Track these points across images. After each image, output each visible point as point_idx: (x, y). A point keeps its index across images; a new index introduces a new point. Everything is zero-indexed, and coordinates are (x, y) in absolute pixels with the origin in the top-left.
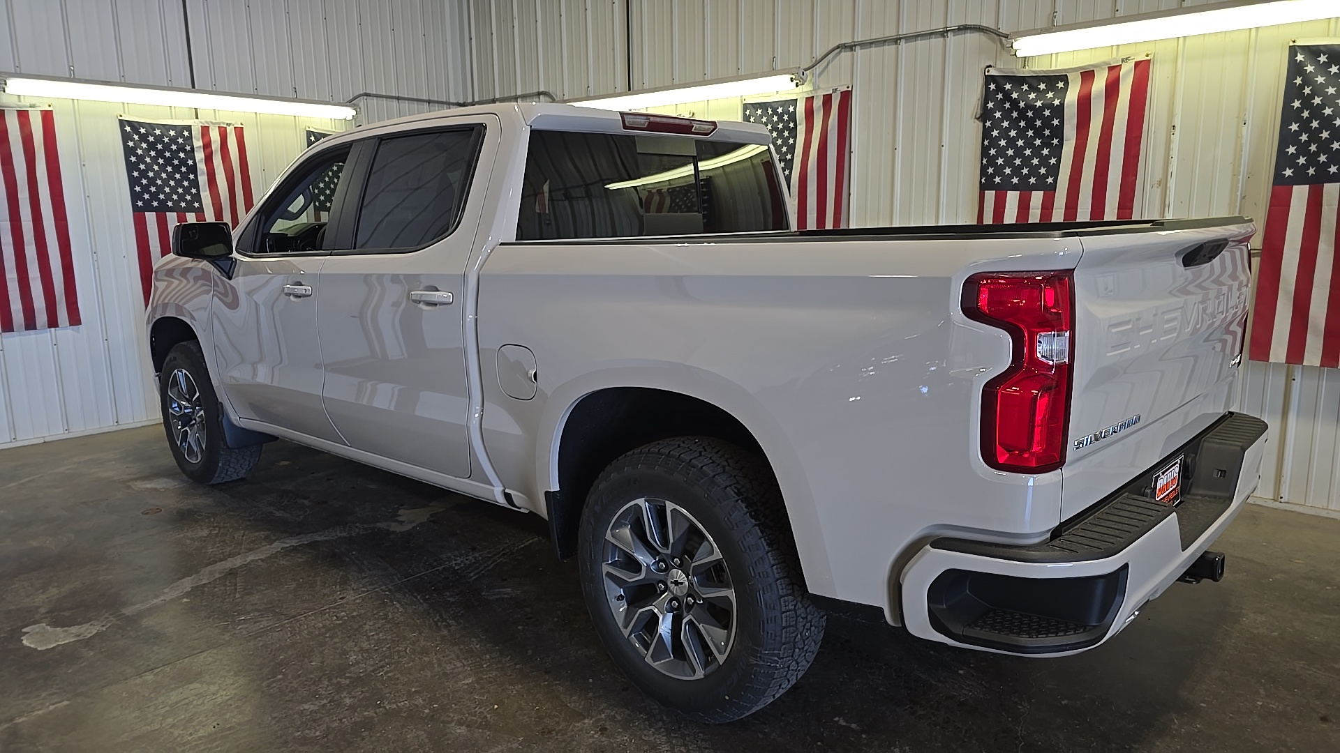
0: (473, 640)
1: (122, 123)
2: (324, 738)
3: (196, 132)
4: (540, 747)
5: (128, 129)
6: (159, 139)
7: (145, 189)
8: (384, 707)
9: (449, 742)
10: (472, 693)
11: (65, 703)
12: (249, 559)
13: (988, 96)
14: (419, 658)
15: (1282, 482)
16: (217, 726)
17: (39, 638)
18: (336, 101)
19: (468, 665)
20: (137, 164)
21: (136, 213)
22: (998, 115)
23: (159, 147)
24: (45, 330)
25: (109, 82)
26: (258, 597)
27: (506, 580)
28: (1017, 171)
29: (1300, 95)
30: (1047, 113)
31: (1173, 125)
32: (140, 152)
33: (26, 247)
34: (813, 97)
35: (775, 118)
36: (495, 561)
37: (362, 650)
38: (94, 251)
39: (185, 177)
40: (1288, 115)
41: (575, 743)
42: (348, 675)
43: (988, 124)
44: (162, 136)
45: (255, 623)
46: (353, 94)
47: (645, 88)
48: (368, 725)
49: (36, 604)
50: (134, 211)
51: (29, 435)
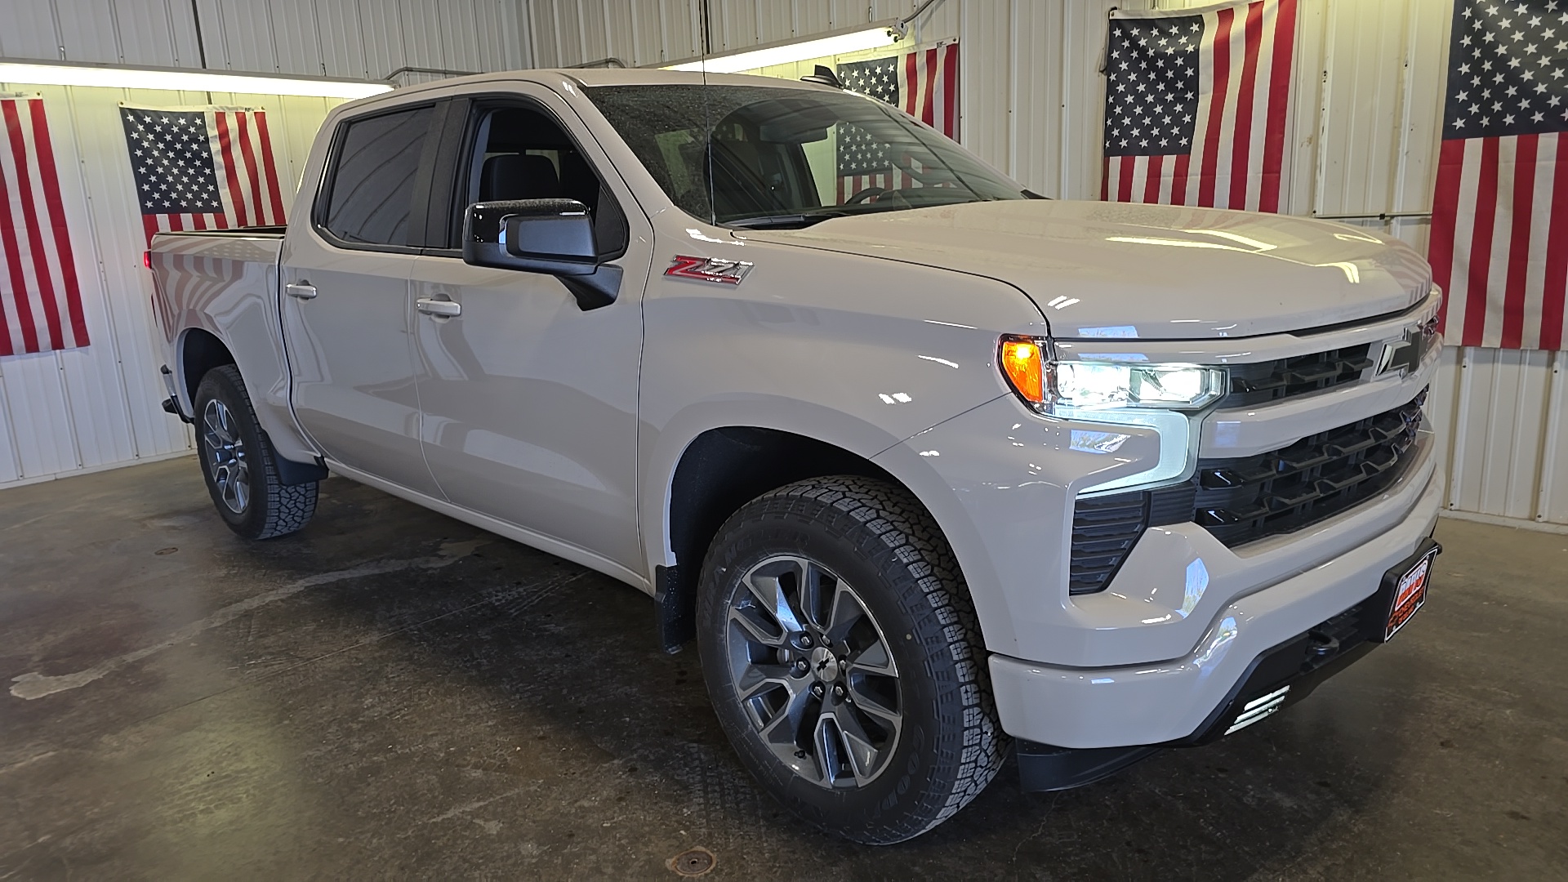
0: (504, 679)
1: (124, 112)
2: (326, 784)
3: (210, 119)
4: (561, 789)
5: (131, 118)
6: (167, 129)
7: (155, 187)
8: (396, 752)
9: (462, 786)
10: (494, 735)
11: (51, 754)
12: (267, 600)
13: (1112, 43)
14: (441, 700)
15: (1452, 486)
16: (211, 775)
17: (27, 688)
18: (371, 78)
19: (495, 706)
20: (144, 158)
21: (146, 215)
22: (1124, 66)
23: (168, 138)
24: (49, 353)
25: (105, 64)
26: (272, 640)
27: (549, 616)
28: (1146, 132)
29: (1470, 31)
30: (1179, 61)
31: (1324, 70)
32: (146, 144)
33: (22, 259)
34: (915, 53)
35: (874, 81)
36: (541, 596)
37: (381, 693)
38: (100, 260)
39: (199, 172)
40: (1458, 54)
41: (599, 784)
42: (361, 719)
43: (1113, 77)
44: (170, 125)
45: (266, 666)
46: (392, 69)
47: (726, 50)
48: (376, 770)
49: (30, 652)
50: (143, 214)
51: (37, 474)
